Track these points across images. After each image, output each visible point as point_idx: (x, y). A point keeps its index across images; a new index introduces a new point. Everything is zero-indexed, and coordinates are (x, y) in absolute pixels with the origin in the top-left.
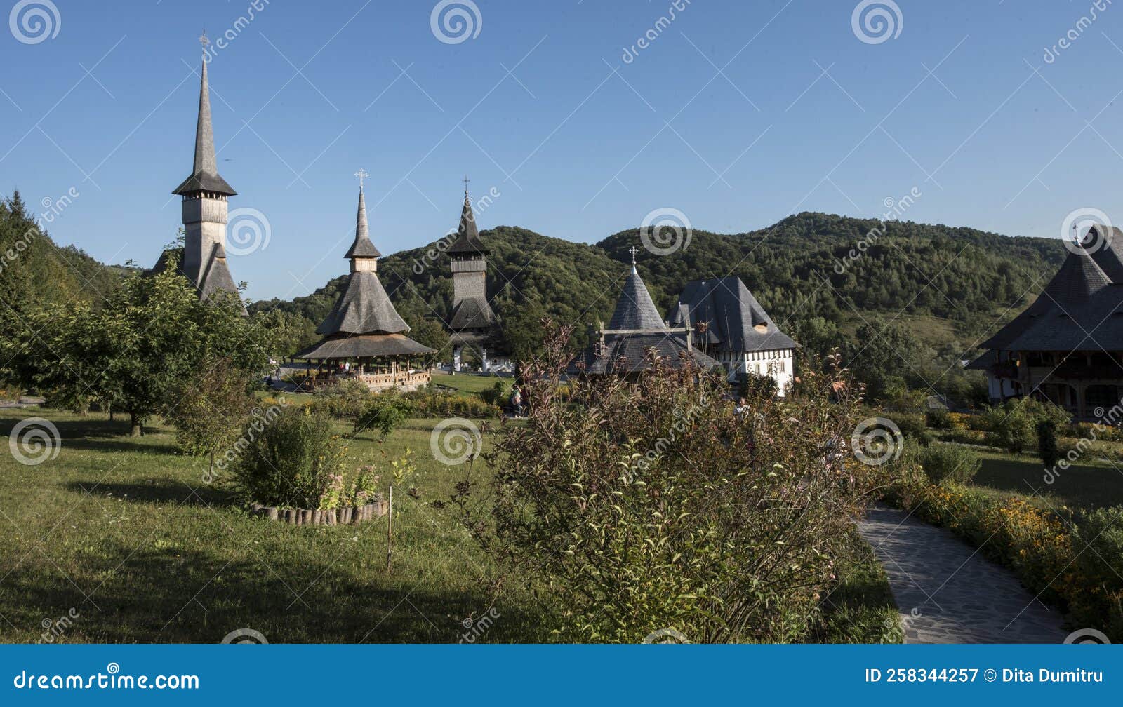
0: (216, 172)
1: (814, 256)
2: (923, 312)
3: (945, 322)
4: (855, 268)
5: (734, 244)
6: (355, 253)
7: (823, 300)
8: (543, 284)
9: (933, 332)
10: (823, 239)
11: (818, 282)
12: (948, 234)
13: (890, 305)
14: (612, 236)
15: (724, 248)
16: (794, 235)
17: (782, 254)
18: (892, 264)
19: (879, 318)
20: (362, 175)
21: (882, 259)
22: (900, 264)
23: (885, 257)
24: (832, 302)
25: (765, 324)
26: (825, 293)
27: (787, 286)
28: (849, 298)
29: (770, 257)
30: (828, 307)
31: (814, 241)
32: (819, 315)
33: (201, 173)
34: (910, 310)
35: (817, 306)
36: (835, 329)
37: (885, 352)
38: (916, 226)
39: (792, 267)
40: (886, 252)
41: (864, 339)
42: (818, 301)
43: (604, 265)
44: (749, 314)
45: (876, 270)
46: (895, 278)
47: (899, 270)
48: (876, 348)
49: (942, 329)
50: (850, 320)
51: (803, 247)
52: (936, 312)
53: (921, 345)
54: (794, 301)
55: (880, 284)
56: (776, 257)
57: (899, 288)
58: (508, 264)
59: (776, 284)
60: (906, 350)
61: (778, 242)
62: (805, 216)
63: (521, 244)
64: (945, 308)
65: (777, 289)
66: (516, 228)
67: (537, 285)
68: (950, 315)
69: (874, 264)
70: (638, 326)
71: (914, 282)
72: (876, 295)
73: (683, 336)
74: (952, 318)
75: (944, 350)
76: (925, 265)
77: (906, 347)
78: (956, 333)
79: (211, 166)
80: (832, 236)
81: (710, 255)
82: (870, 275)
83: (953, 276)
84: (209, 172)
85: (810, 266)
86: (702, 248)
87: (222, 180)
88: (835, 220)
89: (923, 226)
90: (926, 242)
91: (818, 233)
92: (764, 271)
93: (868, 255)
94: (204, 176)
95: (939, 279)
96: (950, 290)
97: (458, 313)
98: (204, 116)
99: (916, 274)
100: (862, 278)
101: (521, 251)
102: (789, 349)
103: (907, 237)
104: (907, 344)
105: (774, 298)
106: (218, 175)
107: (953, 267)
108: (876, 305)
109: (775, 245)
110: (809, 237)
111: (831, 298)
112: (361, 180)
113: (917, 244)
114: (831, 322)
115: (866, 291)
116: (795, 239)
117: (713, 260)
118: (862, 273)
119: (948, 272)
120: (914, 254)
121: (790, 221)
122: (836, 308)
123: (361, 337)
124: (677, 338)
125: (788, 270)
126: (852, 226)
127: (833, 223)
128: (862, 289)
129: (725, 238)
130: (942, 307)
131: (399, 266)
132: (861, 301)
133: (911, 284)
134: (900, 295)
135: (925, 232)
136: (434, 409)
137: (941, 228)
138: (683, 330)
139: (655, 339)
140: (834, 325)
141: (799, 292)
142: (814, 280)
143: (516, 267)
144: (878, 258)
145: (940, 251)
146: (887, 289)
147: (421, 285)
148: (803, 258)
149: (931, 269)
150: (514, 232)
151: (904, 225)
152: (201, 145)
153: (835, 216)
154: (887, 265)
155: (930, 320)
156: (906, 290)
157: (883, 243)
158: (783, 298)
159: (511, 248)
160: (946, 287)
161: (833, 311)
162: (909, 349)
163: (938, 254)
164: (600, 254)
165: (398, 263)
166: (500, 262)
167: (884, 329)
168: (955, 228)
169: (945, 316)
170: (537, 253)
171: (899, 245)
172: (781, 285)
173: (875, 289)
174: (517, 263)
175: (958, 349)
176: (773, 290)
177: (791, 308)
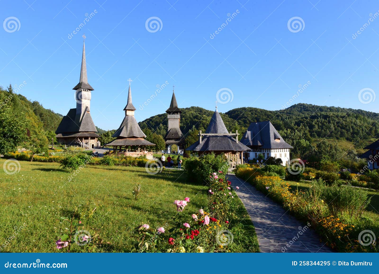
0: (87, 82)
1: (302, 118)
2: (342, 139)
3: (351, 143)
4: (317, 123)
5: (274, 114)
6: (127, 109)
7: (305, 134)
8: (205, 126)
9: (346, 146)
10: (306, 113)
11: (303, 128)
12: (353, 112)
13: (330, 136)
14: (231, 110)
15: (270, 115)
16: (295, 111)
17: (291, 117)
18: (331, 122)
19: (326, 140)
20: (130, 80)
21: (328, 120)
22: (334, 122)
23: (329, 119)
24: (308, 135)
25: (279, 139)
26: (306, 131)
27: (292, 129)
28: (315, 133)
29: (286, 119)
30: (307, 136)
31: (303, 113)
32: (303, 139)
33: (82, 83)
34: (338, 138)
35: (303, 136)
36: (308, 143)
37: (327, 153)
38: (341, 109)
39: (294, 122)
40: (329, 117)
41: (319, 148)
42: (303, 134)
43: (227, 120)
44: (273, 135)
45: (325, 123)
46: (332, 126)
47: (334, 124)
48: (324, 151)
49: (350, 146)
50: (315, 141)
51: (299, 115)
52: (348, 139)
53: (341, 150)
54: (294, 134)
55: (327, 129)
56: (289, 119)
57: (334, 130)
58: (194, 119)
59: (288, 128)
60: (335, 152)
61: (290, 113)
62: (300, 105)
63: (199, 112)
64: (351, 138)
65: (289, 129)
66: (198, 107)
67: (203, 126)
68: (353, 140)
69: (324, 122)
70: (216, 132)
71: (339, 128)
72: (325, 132)
73: (235, 137)
74: (354, 141)
75: (350, 153)
76: (344, 122)
77: (335, 151)
78: (355, 147)
79: (85, 80)
80: (309, 112)
81: (265, 117)
82: (323, 125)
83: (354, 126)
84: (85, 82)
85: (301, 122)
86: (262, 115)
87: (89, 85)
88: (311, 106)
89: (344, 109)
90: (345, 114)
91: (304, 110)
92: (284, 123)
93: (322, 118)
94: (83, 83)
95: (349, 127)
96: (353, 131)
97: (169, 133)
98: (83, 63)
99: (340, 125)
100: (320, 126)
101: (199, 115)
102: (288, 148)
103: (337, 112)
104: (336, 150)
105: (287, 133)
106: (88, 83)
107: (355, 123)
108: (324, 136)
109: (288, 114)
110: (301, 112)
111: (308, 133)
112: (130, 82)
113: (341, 115)
114: (307, 141)
115: (321, 131)
116: (296, 113)
117: (266, 119)
118: (320, 124)
119: (352, 125)
120: (340, 118)
121: (294, 106)
122: (310, 137)
123: (127, 139)
124: (232, 138)
125: (293, 123)
126: (317, 108)
127: (310, 107)
128: (320, 130)
129: (270, 112)
130: (350, 137)
131: (158, 119)
132: (319, 135)
133: (338, 129)
134: (334, 133)
135: (344, 111)
136: (130, 163)
137: (350, 110)
138: (235, 134)
139: (223, 138)
140: (308, 142)
141: (296, 131)
142: (302, 127)
143: (196, 120)
144: (326, 120)
145: (350, 117)
146: (329, 131)
147: (165, 126)
148: (299, 119)
149: (346, 124)
150: (197, 109)
151: (336, 108)
152: (82, 72)
153: (311, 105)
154: (329, 122)
155: (345, 142)
156: (336, 131)
157: (328, 114)
158: (290, 133)
159: (195, 114)
160: (351, 130)
161: (309, 138)
162: (337, 152)
163: (349, 118)
164: (226, 116)
165: (158, 118)
166: (192, 119)
167: (327, 144)
168: (356, 110)
169: (351, 141)
170: (204, 116)
171: (334, 115)
172: (290, 128)
173: (325, 131)
174: (197, 119)
175: (355, 152)
176: (287, 130)
177: (293, 136)
